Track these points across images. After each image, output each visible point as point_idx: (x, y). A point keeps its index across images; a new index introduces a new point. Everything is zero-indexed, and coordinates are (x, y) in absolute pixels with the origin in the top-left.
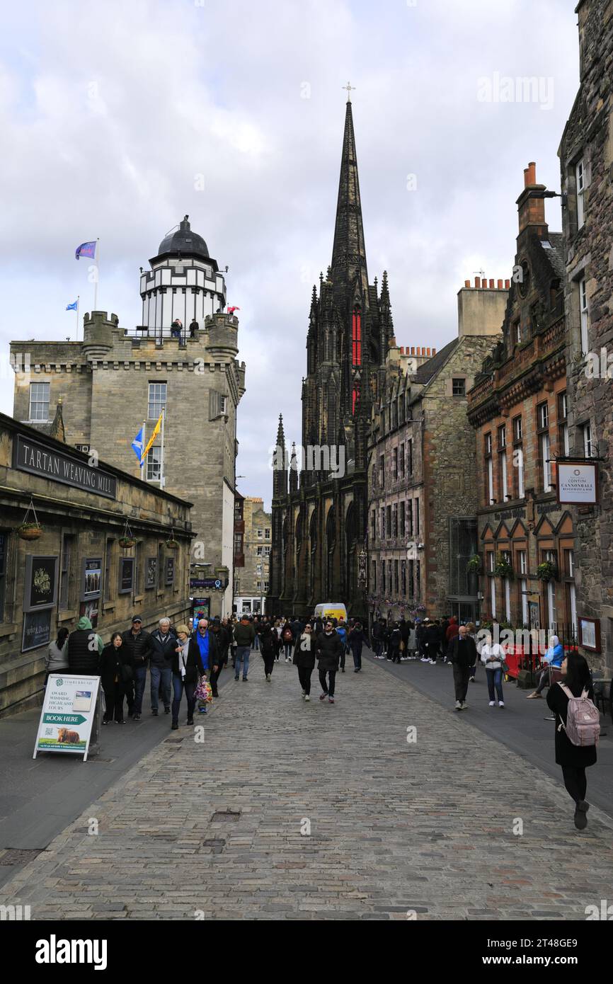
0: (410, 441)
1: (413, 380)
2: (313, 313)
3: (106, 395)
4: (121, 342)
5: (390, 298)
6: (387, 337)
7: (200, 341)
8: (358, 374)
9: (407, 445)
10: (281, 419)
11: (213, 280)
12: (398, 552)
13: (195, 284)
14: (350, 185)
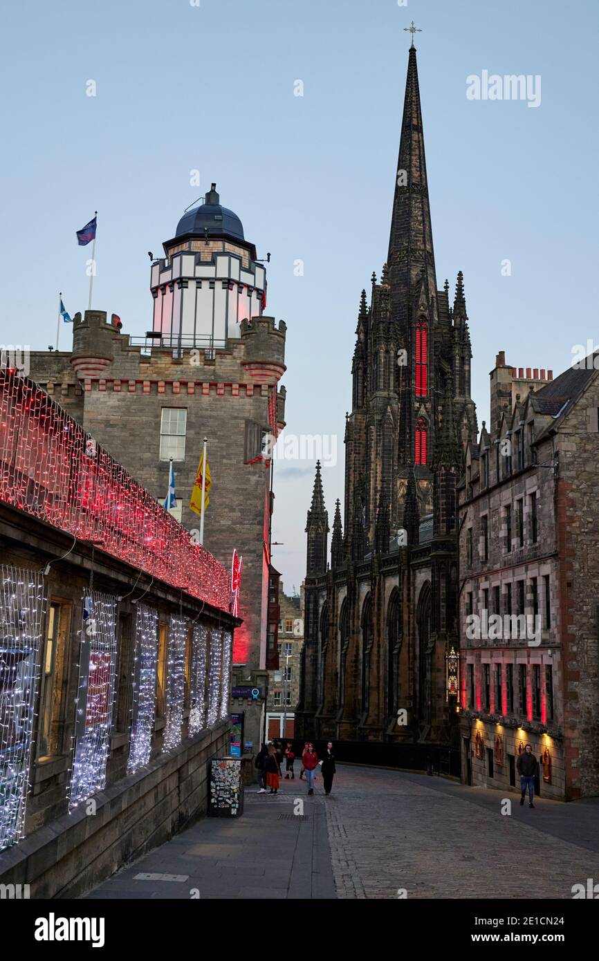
0: (533, 495)
1: (538, 409)
2: (361, 327)
3: (103, 426)
4: (125, 353)
5: (467, 308)
6: (462, 359)
7: (235, 354)
8: (422, 408)
9: (528, 500)
10: (318, 468)
11: (250, 271)
12: (513, 653)
13: (227, 276)
14: (413, 158)
